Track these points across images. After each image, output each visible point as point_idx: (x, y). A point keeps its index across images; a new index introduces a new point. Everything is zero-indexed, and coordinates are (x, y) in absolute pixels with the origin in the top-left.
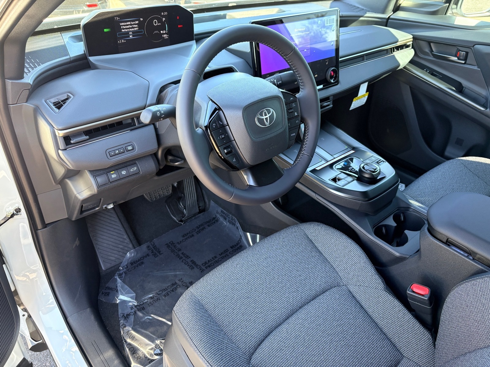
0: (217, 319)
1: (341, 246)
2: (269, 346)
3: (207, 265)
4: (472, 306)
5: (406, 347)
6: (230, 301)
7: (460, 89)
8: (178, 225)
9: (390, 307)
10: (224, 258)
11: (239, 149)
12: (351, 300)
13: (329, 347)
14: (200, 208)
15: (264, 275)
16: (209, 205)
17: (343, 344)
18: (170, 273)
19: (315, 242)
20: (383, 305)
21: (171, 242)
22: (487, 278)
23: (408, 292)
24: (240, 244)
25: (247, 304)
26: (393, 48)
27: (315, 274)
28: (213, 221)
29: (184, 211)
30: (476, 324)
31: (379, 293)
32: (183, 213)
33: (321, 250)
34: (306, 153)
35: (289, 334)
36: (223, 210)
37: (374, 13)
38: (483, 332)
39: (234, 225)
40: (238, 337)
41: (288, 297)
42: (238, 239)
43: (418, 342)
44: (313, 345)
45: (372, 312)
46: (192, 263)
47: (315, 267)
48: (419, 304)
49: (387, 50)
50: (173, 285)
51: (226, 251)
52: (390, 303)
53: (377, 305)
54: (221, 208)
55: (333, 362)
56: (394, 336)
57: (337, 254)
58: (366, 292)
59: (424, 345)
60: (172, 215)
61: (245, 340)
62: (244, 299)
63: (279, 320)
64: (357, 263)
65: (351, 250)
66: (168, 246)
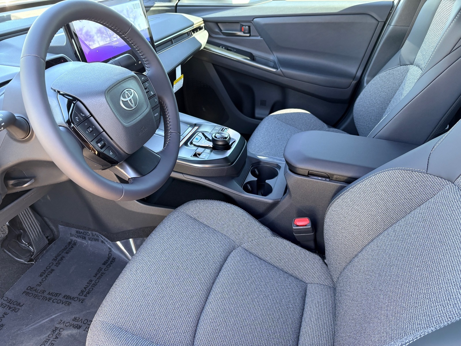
0: (142, 333)
1: (223, 213)
2: (204, 332)
3: (85, 293)
4: (349, 216)
5: (306, 275)
6: (147, 309)
7: (253, 58)
8: (29, 267)
9: (282, 248)
10: (101, 278)
11: (112, 139)
12: (250, 257)
13: (253, 306)
14: (49, 238)
15: (168, 269)
16: (58, 231)
17: (262, 297)
18: (44, 321)
19: (199, 219)
20: (276, 249)
21: (29, 288)
22: (352, 189)
23: (294, 228)
24: (112, 257)
25: (165, 304)
26: (190, 31)
27: (212, 247)
28: (70, 246)
29: (30, 248)
30: (357, 228)
31: (270, 240)
32: (30, 251)
33: (207, 224)
34: (173, 131)
35: (216, 312)
36: (77, 230)
37: (162, 2)
38: (364, 232)
39: (97, 241)
40: (172, 341)
41: (200, 279)
42: (108, 253)
43: (313, 266)
44: (239, 311)
45: (270, 259)
46: (66, 299)
47: (209, 240)
48: (304, 234)
49: (187, 33)
50: (54, 331)
51: (100, 269)
52: (281, 245)
53: (272, 251)
54: (75, 229)
55: (262, 317)
56: (294, 271)
57: (222, 221)
58: (259, 244)
59: (318, 266)
60: (16, 259)
61: (180, 339)
62: (160, 301)
63: (201, 304)
64: (242, 222)
65: (233, 212)
66: (27, 294)
